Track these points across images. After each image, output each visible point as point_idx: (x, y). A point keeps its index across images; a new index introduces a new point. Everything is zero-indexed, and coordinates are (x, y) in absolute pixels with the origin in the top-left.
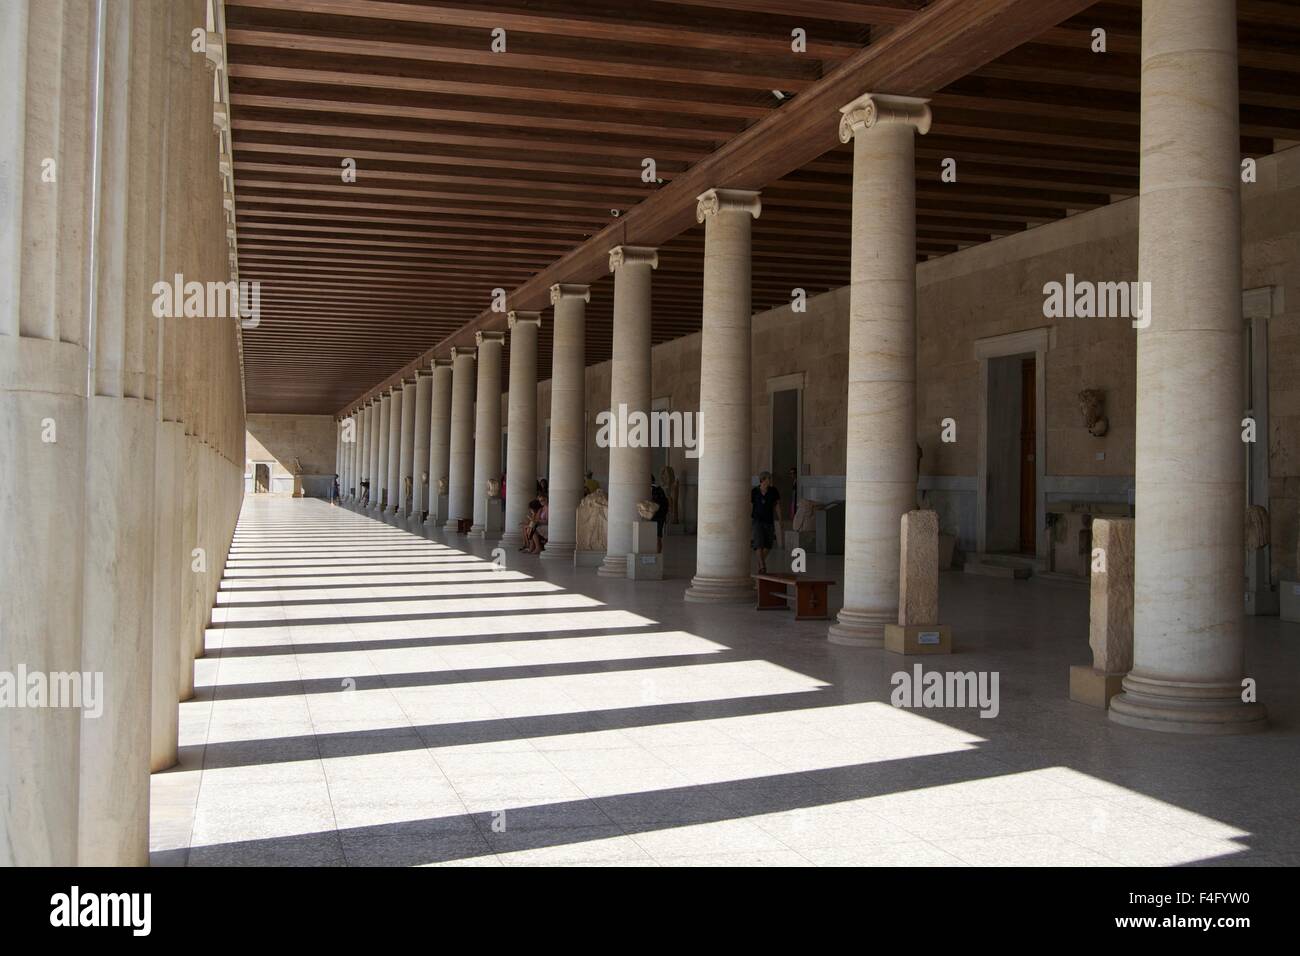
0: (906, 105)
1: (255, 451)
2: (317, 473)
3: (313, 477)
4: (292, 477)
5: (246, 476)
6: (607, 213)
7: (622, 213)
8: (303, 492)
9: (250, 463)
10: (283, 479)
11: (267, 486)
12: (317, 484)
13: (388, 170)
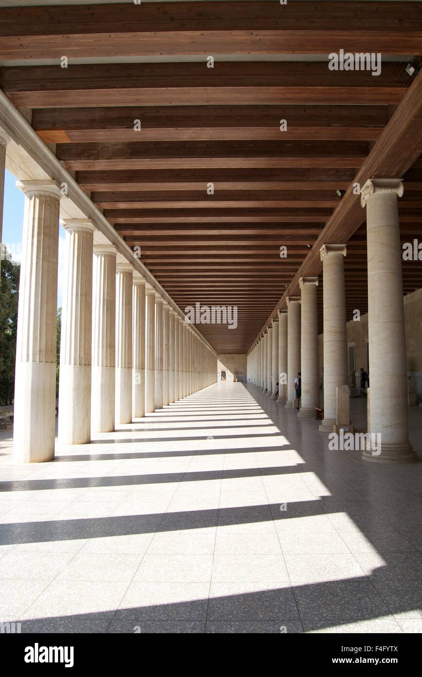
0: (338, 247)
1: (221, 367)
2: (241, 374)
3: (240, 375)
4: (233, 375)
5: (218, 375)
6: (284, 286)
7: (288, 286)
8: (237, 380)
9: (219, 371)
10: (230, 376)
11: (225, 378)
12: (241, 378)
13: (204, 278)
